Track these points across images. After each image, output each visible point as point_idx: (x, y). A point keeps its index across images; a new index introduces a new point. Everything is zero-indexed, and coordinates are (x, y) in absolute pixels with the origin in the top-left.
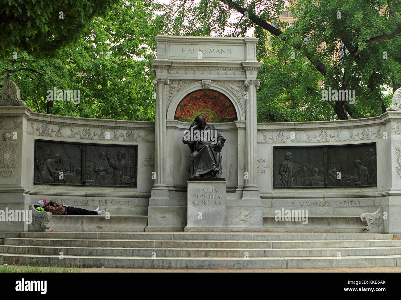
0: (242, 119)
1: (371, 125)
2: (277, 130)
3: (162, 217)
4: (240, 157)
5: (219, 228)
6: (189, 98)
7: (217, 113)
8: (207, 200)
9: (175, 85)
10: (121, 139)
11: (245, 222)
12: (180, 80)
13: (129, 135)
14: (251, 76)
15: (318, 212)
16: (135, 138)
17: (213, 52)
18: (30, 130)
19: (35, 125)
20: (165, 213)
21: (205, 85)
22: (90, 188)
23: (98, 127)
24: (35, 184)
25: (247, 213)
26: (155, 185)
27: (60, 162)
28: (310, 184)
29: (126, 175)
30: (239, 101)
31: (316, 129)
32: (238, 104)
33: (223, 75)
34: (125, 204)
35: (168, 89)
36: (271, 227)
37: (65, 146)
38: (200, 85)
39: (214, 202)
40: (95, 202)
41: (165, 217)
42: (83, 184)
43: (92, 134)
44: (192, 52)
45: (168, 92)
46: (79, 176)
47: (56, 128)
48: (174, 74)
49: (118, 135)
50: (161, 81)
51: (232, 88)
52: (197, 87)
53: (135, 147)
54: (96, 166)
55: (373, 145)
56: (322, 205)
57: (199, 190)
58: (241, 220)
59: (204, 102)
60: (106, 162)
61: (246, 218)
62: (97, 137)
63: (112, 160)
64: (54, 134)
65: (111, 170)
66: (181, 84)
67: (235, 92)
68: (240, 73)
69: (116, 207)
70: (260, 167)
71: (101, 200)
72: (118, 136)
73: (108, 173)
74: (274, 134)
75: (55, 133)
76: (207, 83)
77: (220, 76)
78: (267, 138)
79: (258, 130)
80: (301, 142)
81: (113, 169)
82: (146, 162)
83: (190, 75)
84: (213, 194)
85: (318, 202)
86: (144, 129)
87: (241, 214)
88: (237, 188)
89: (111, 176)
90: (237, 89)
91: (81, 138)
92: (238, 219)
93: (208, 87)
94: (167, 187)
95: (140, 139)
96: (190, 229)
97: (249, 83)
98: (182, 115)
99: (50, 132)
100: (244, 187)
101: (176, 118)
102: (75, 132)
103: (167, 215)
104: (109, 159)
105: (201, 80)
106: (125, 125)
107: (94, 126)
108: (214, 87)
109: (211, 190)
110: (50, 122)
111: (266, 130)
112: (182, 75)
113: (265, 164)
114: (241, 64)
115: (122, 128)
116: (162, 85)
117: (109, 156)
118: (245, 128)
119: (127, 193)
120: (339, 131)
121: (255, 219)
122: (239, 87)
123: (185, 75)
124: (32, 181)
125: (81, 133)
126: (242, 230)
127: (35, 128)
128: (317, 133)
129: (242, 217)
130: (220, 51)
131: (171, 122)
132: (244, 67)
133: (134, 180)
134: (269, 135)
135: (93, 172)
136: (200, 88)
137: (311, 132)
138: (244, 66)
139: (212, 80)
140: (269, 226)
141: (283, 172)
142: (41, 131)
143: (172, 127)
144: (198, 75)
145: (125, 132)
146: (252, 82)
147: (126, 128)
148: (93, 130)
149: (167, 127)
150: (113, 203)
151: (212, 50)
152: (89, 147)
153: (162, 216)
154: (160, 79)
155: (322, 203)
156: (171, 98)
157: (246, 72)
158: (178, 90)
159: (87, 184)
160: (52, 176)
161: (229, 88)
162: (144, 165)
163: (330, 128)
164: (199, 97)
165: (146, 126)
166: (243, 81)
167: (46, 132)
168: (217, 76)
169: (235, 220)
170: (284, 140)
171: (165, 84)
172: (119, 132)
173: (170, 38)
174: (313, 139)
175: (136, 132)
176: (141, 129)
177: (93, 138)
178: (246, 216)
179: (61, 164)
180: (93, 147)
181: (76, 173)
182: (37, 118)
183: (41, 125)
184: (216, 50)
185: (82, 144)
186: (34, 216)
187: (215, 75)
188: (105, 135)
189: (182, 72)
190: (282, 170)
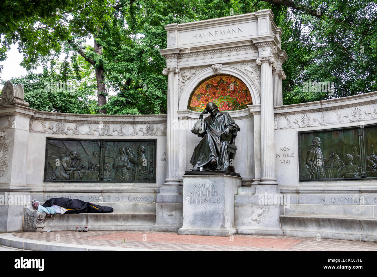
0: (257, 103)
2: (302, 112)
3: (169, 216)
4: (256, 146)
5: (216, 232)
6: (204, 86)
8: (204, 197)
9: (187, 73)
10: (141, 134)
11: (258, 223)
12: (192, 68)
13: (148, 129)
14: (264, 53)
15: (353, 211)
16: (154, 132)
17: (224, 34)
19: (47, 124)
20: (172, 210)
21: (215, 70)
22: (108, 184)
23: (117, 123)
25: (260, 211)
26: (167, 180)
27: (77, 159)
28: (344, 175)
29: (146, 170)
30: (253, 83)
31: (347, 106)
32: (252, 86)
33: (234, 57)
34: (143, 200)
35: (181, 78)
36: (290, 229)
37: (83, 143)
38: (211, 70)
39: (212, 199)
40: (111, 198)
41: (172, 215)
42: (101, 180)
43: (111, 130)
44: (203, 36)
45: (180, 81)
46: (97, 172)
47: (72, 126)
48: (185, 62)
50: (170, 70)
51: (245, 69)
52: (208, 73)
53: (154, 141)
54: (116, 162)
56: (358, 203)
57: (195, 186)
58: (254, 221)
59: (223, 90)
60: (126, 157)
61: (260, 217)
62: (116, 133)
63: (131, 156)
65: (130, 166)
66: (193, 71)
67: (249, 74)
68: (253, 51)
69: (132, 203)
70: (284, 156)
71: (117, 196)
72: (137, 131)
73: (127, 169)
74: (299, 117)
75: (71, 131)
76: (217, 66)
77: (231, 58)
78: (292, 122)
80: (331, 124)
81: (132, 165)
83: (200, 61)
84: (210, 189)
85: (353, 199)
86: (163, 122)
87: (253, 212)
88: (253, 181)
89: (130, 171)
90: (251, 69)
91: (100, 135)
92: (250, 219)
93: (220, 72)
94: (179, 182)
95: (159, 133)
97: (262, 61)
99: (66, 130)
100: (261, 181)
101: (189, 108)
102: (93, 129)
103: (174, 213)
104: (128, 155)
105: (211, 65)
106: (143, 120)
107: (113, 122)
108: (226, 70)
109: (208, 185)
110: (65, 121)
111: (290, 113)
112: (192, 61)
113: (290, 153)
114: (251, 41)
115: (141, 123)
116: (172, 75)
117: (128, 151)
118: (259, 113)
119: (145, 189)
121: (271, 219)
122: (253, 67)
123: (196, 62)
124: (42, 179)
125: (100, 130)
126: (254, 232)
127: (47, 127)
129: (255, 217)
130: (231, 30)
131: (184, 112)
132: (255, 44)
133: (152, 175)
134: (293, 118)
135: (112, 168)
136: (212, 74)
137: (341, 110)
138: (254, 42)
139: (223, 64)
140: (288, 229)
141: (311, 161)
142: (55, 130)
143: (184, 118)
144: (208, 60)
145: (144, 127)
146: (265, 59)
147: (145, 122)
148: (112, 126)
149: (179, 118)
150: (130, 199)
151: (222, 32)
152: (109, 143)
153: (169, 214)
154: (169, 69)
155: (357, 200)
156: (184, 87)
157: (257, 49)
158: (190, 79)
160: (67, 173)
161: (243, 70)
162: (163, 159)
163: (365, 103)
164: (216, 84)
165: (165, 119)
166: (254, 61)
167: (60, 130)
168: (228, 58)
169: (246, 220)
170: (310, 123)
171: (175, 73)
172: (139, 127)
173: (179, 26)
174: (345, 119)
175: (155, 126)
176: (160, 122)
177: (113, 134)
178: (259, 215)
179: (78, 161)
180: (112, 144)
182: (48, 117)
183: (55, 124)
184: (226, 31)
185: (102, 141)
186: (28, 215)
187: (226, 57)
188: (124, 131)
189: (192, 59)
190: (309, 159)
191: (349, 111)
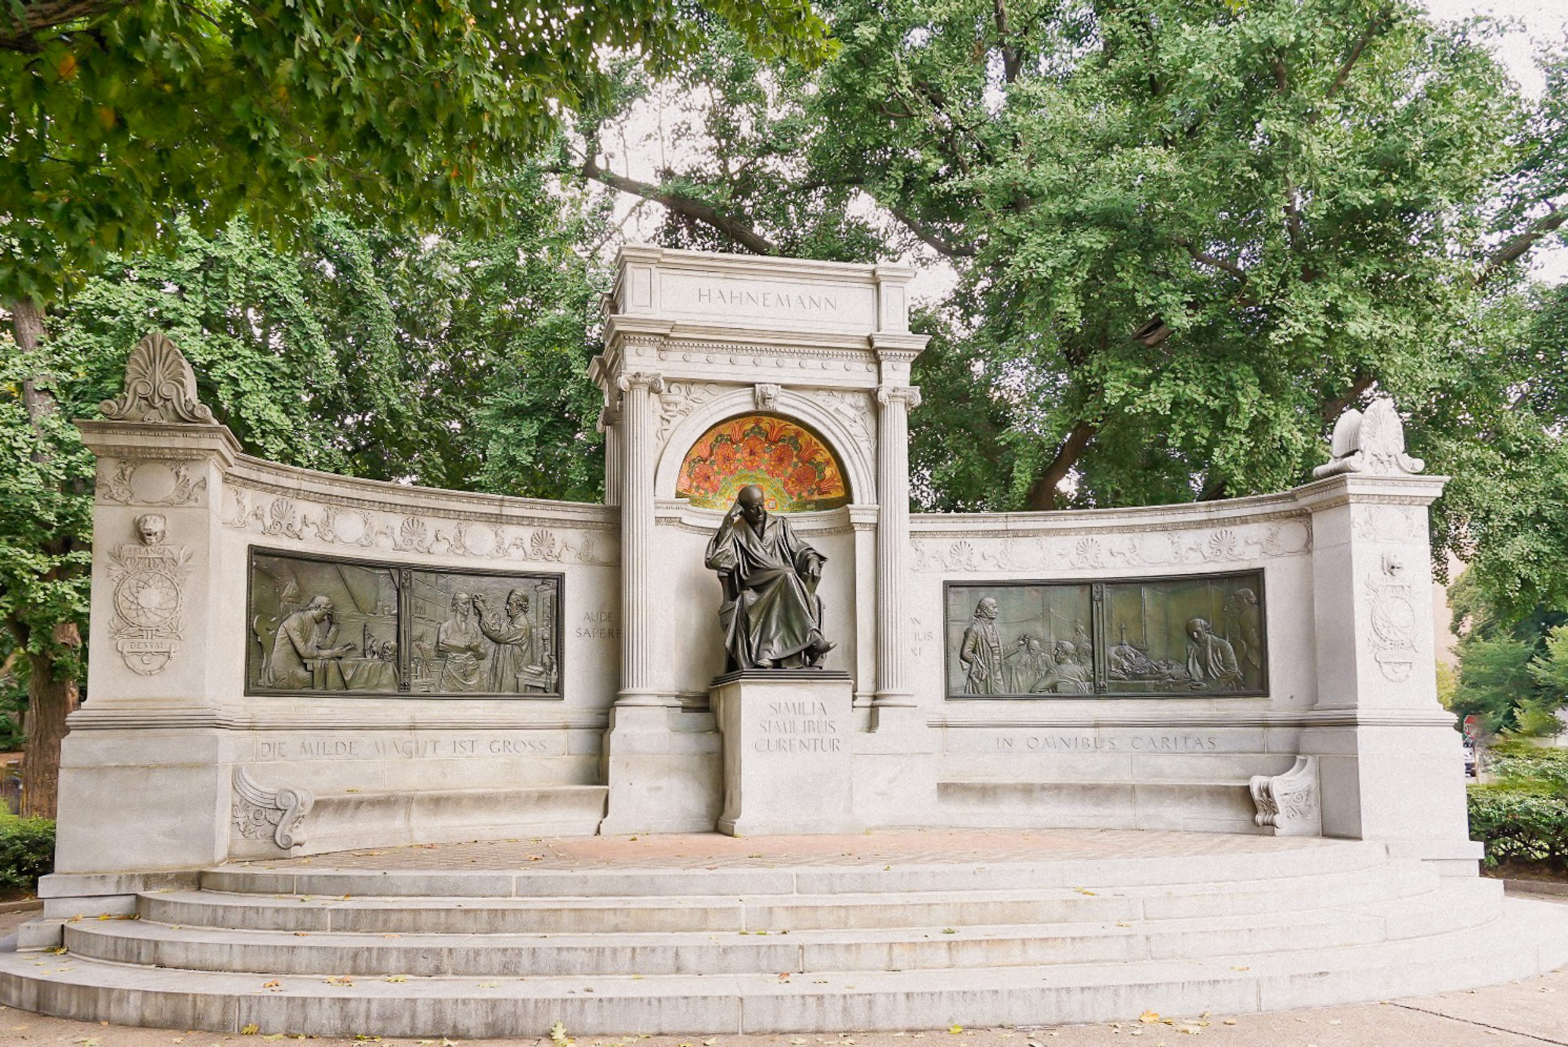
0: (866, 501)
2: (954, 534)
3: (650, 790)
5: (834, 823)
6: (711, 438)
7: (785, 484)
8: (798, 737)
9: (677, 394)
10: (516, 554)
11: (890, 800)
12: (693, 382)
13: (538, 540)
14: (895, 375)
15: (1082, 766)
16: (556, 551)
17: (786, 304)
18: (232, 513)
19: (249, 496)
20: (657, 776)
21: (766, 399)
22: (424, 704)
23: (447, 513)
24: (248, 693)
25: (891, 771)
26: (626, 691)
27: (331, 623)
28: (1052, 688)
29: (533, 662)
31: (1067, 531)
33: (813, 371)
34: (531, 749)
35: (658, 406)
36: (960, 813)
37: (347, 571)
38: (749, 399)
39: (818, 743)
40: (439, 746)
42: (403, 690)
43: (431, 535)
44: (728, 299)
45: (657, 416)
47: (317, 512)
48: (677, 364)
49: (508, 540)
50: (642, 380)
51: (837, 410)
52: (742, 402)
53: (556, 582)
54: (442, 637)
55: (1255, 578)
56: (1092, 748)
57: (775, 708)
58: (879, 795)
59: (752, 453)
60: (473, 621)
61: (891, 785)
62: (443, 546)
63: (488, 618)
64: (309, 532)
65: (488, 647)
66: (696, 392)
67: (847, 424)
68: (864, 366)
69: (503, 760)
71: (458, 740)
72: (506, 545)
73: (480, 657)
74: (946, 544)
75: (313, 529)
76: (772, 391)
77: (807, 373)
78: (928, 555)
79: (913, 534)
80: (1024, 569)
82: (587, 625)
83: (720, 367)
84: (815, 717)
85: (1080, 740)
86: (584, 524)
87: (875, 774)
88: (856, 698)
89: (486, 664)
90: (852, 413)
91: (397, 549)
92: (868, 792)
93: (771, 405)
94: (659, 696)
95: (569, 557)
96: (750, 829)
97: (889, 398)
98: (693, 486)
99: (298, 526)
100: (875, 698)
101: (679, 495)
102: (376, 529)
103: (664, 782)
104: (480, 614)
105: (752, 385)
106: (526, 513)
107: (436, 511)
108: (785, 404)
109: (808, 708)
110: (298, 493)
111: (924, 534)
112: (699, 365)
113: (922, 630)
114: (869, 340)
115: (520, 521)
116: (641, 393)
117: (480, 605)
118: (876, 528)
119: (537, 717)
120: (1137, 537)
121: (917, 789)
122: (858, 409)
123: (707, 368)
124: (241, 685)
125: (397, 531)
127: (249, 508)
128: (1070, 542)
129: (880, 785)
130: (806, 299)
131: (668, 505)
132: (875, 349)
133: (554, 678)
134: (930, 547)
135: (433, 654)
136: (750, 408)
137: (1051, 539)
138: (877, 344)
139: (784, 386)
141: (974, 651)
142: (268, 521)
144: (744, 369)
145: (526, 533)
146: (899, 393)
147: (530, 522)
148: (432, 524)
149: (658, 520)
150: (495, 747)
151: (783, 298)
152: (421, 575)
153: (651, 785)
154: (637, 375)
155: (1091, 742)
156: (666, 434)
157: (878, 363)
158: (685, 412)
159: (414, 690)
160: (305, 665)
161: (831, 410)
162: (583, 631)
163: (1111, 529)
165: (589, 517)
166: (873, 392)
167: (284, 523)
168: (799, 373)
170: (975, 562)
171: (653, 389)
172: (511, 532)
173: (664, 255)
174: (1059, 561)
175: (559, 535)
176: (574, 524)
177: (434, 549)
178: (891, 781)
179: (333, 629)
180: (432, 578)
181: (381, 657)
182: (254, 475)
183: (267, 500)
184: (793, 298)
185: (400, 567)
187: (792, 370)
188: (468, 542)
189: (699, 357)
190: (970, 643)
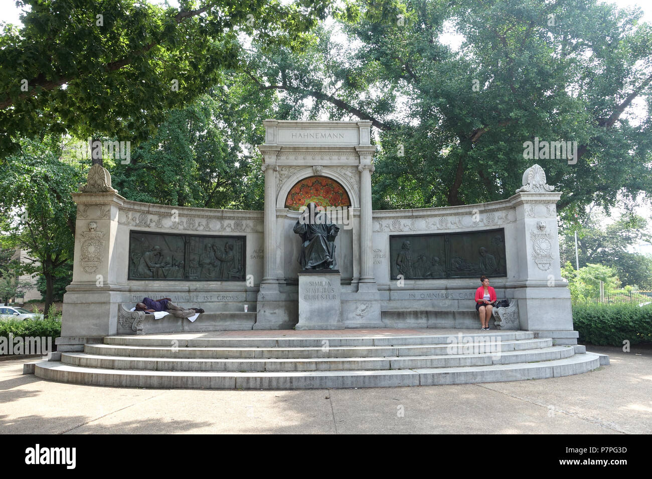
0: (356, 206)
1: (497, 210)
2: (393, 218)
3: (271, 314)
4: (355, 247)
5: (334, 326)
6: (300, 186)
7: (330, 201)
8: (320, 294)
9: (285, 172)
10: (228, 229)
11: (362, 318)
12: (290, 167)
13: (237, 225)
14: (366, 160)
15: (441, 304)
16: (243, 228)
17: (324, 137)
18: (124, 220)
19: (130, 215)
20: (275, 308)
21: (317, 171)
22: (194, 283)
23: (203, 217)
24: (129, 279)
25: (363, 307)
26: (265, 278)
27: (160, 255)
28: (431, 275)
29: (234, 268)
30: (353, 188)
31: (435, 216)
32: (352, 191)
33: (335, 160)
34: (233, 299)
35: (278, 176)
36: (390, 322)
37: (167, 238)
38: (311, 171)
39: (328, 296)
40: (199, 297)
41: (275, 313)
42: (186, 278)
43: (197, 225)
44: (303, 136)
45: (278, 179)
46: (182, 270)
47: (155, 218)
48: (284, 160)
49: (225, 225)
50: (270, 167)
51: (345, 174)
52: (308, 173)
53: (243, 239)
54: (201, 259)
55: (501, 231)
56: (445, 298)
57: (311, 284)
58: (358, 315)
59: (317, 190)
60: (212, 254)
61: (363, 312)
62: (202, 228)
63: (219, 253)
64: (153, 225)
65: (218, 263)
66: (292, 170)
67: (349, 179)
68: (354, 158)
69: (222, 303)
70: (376, 257)
71: (205, 296)
72: (225, 227)
73: (214, 266)
74: (390, 221)
75: (154, 224)
76: (319, 168)
77: (332, 161)
78: (384, 225)
79: (374, 218)
80: (420, 230)
82: (255, 254)
83: (301, 162)
84: (327, 287)
85: (440, 294)
86: (254, 218)
87: (357, 308)
88: (352, 280)
89: (217, 269)
90: (350, 174)
91: (184, 229)
92: (354, 315)
93: (319, 174)
94: (277, 280)
95: (248, 230)
96: (302, 327)
97: (363, 169)
98: (293, 203)
99: (149, 222)
100: (360, 279)
101: (286, 206)
102: (177, 222)
103: (277, 311)
104: (215, 251)
105: (312, 166)
106: (232, 215)
107: (199, 216)
108: (326, 173)
109: (324, 283)
110: (148, 212)
111: (382, 218)
112: (292, 160)
113: (381, 254)
114: (355, 148)
115: (230, 218)
116: (271, 171)
117: (215, 248)
118: (360, 216)
119: (235, 288)
120: (460, 217)
121: (373, 313)
122: (352, 173)
123: (296, 161)
124: (126, 277)
125: (185, 223)
126: (359, 326)
127: (130, 218)
128: (437, 220)
129: (359, 312)
130: (332, 135)
131: (280, 211)
132: (357, 152)
133: (242, 274)
134: (384, 223)
135: (197, 266)
136: (312, 175)
137: (430, 219)
138: (357, 150)
139: (324, 166)
140: (388, 321)
141: (401, 262)
142: (138, 222)
143: (282, 216)
144: (310, 161)
145: (232, 222)
146: (366, 167)
147: (233, 218)
148: (197, 220)
149: (277, 217)
150: (219, 298)
151: (323, 135)
152: (193, 238)
153: (272, 312)
154: (268, 166)
155: (444, 295)
156: (281, 185)
157: (359, 157)
158: (289, 177)
159: (191, 278)
160: (150, 270)
161: (342, 174)
162: (253, 257)
163: (451, 214)
164: (310, 185)
165: (255, 216)
166: (357, 167)
167: (143, 222)
168: (329, 161)
169: (351, 315)
170: (401, 227)
171: (275, 170)
172: (226, 222)
173: (279, 123)
174: (432, 226)
175: (244, 222)
176: (249, 218)
177: (198, 229)
178: (363, 310)
179: (161, 257)
180: (197, 239)
181: (178, 267)
182: (131, 207)
183: (137, 215)
184: (327, 135)
185: (186, 235)
186: (123, 317)
187: (326, 160)
188: (211, 226)
189: (292, 157)
190: (400, 260)
191: (437, 219)
